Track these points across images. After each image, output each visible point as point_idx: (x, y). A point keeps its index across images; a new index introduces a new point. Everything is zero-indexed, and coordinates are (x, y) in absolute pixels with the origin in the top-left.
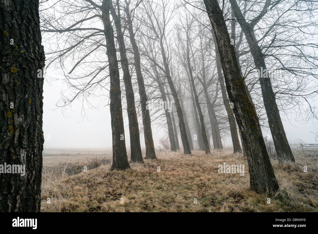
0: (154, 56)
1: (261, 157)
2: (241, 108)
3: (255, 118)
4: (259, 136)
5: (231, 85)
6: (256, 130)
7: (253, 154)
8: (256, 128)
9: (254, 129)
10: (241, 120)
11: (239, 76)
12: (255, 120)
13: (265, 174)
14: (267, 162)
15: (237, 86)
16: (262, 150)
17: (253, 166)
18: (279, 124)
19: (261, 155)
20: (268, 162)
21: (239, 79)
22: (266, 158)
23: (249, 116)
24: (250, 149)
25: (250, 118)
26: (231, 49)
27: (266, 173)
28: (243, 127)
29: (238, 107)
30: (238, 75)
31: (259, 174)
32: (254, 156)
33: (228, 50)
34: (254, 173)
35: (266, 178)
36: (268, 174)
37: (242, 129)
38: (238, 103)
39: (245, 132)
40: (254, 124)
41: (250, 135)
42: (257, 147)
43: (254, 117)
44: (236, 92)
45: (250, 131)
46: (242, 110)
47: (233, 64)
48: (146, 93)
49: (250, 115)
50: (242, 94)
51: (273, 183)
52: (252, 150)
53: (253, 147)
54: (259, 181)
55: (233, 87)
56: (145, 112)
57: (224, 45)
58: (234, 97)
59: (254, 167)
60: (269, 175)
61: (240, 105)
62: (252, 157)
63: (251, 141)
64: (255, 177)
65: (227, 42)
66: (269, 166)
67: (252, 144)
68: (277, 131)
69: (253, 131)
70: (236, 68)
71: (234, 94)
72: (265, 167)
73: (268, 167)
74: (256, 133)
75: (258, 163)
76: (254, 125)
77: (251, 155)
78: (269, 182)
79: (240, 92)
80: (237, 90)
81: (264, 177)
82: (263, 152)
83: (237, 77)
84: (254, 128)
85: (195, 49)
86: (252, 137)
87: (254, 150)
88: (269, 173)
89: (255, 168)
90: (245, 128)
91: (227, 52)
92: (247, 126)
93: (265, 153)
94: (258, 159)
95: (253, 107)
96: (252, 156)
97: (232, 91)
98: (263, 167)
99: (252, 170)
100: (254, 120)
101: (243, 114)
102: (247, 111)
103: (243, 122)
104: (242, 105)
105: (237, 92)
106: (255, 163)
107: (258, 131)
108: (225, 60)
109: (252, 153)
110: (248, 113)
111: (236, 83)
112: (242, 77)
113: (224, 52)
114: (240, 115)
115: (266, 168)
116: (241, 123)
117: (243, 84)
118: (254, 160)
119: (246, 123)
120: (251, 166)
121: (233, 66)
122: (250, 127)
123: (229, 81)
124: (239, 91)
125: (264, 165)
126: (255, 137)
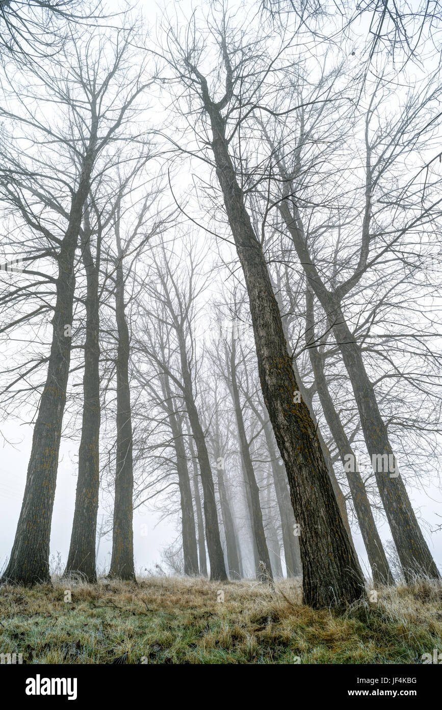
0: (166, 360)
1: (322, 518)
2: (284, 410)
3: (313, 434)
4: (319, 470)
5: (267, 366)
6: (314, 457)
7: (307, 510)
8: (313, 454)
9: (310, 456)
10: (283, 435)
11: (283, 352)
12: (312, 437)
13: (332, 558)
14: (337, 532)
15: (277, 368)
16: (327, 503)
17: (306, 541)
18: (398, 488)
19: (322, 513)
20: (339, 530)
21: (282, 356)
22: (336, 521)
23: (298, 427)
24: (301, 499)
25: (301, 431)
26: (271, 304)
27: (335, 557)
28: (287, 450)
29: (277, 409)
30: (281, 350)
31: (320, 560)
32: (308, 515)
33: (266, 305)
34: (309, 558)
35: (334, 569)
36: (339, 559)
37: (286, 455)
38: (279, 402)
39: (291, 462)
40: (308, 445)
41: (300, 468)
42: (315, 494)
43: (309, 430)
44: (274, 381)
45: (301, 459)
46: (285, 416)
47: (272, 330)
48: (130, 421)
49: (302, 425)
50: (286, 383)
51: (352, 585)
52: (303, 503)
53: (306, 495)
54: (320, 578)
55: (270, 371)
56: (122, 463)
57: (259, 297)
58: (271, 389)
59: (309, 542)
60: (341, 563)
61: (282, 405)
62: (304, 518)
63: (303, 482)
64: (311, 567)
65: (265, 293)
66: (341, 541)
67: (305, 488)
68: (394, 504)
69: (305, 458)
70: (279, 337)
71: (272, 384)
72: (332, 543)
73: (339, 542)
74: (313, 465)
75: (316, 533)
76: (310, 446)
77: (303, 513)
78: (343, 580)
79: (284, 380)
80: (278, 376)
81: (331, 567)
82: (327, 506)
83: (278, 354)
84: (310, 454)
85: (248, 350)
86: (305, 472)
87: (308, 502)
88: (341, 558)
89: (310, 546)
90: (291, 453)
91: (264, 308)
92: (294, 449)
93: (333, 508)
94: (316, 523)
95: (308, 411)
96: (304, 515)
97: (267, 378)
98: (327, 542)
99: (306, 552)
100: (309, 436)
101: (287, 424)
102: (296, 417)
103: (286, 440)
104: (285, 405)
105: (277, 379)
106: (311, 534)
107: (318, 460)
108: (258, 322)
109: (304, 509)
110: (297, 422)
111: (276, 364)
112: (290, 355)
113: (257, 309)
114: (282, 426)
115: (335, 545)
116: (284, 442)
117: (291, 367)
118: (309, 526)
119: (292, 443)
120: (302, 540)
121: (273, 333)
122: (301, 449)
123: (264, 359)
124: (282, 379)
125: (329, 537)
126: (310, 473)
